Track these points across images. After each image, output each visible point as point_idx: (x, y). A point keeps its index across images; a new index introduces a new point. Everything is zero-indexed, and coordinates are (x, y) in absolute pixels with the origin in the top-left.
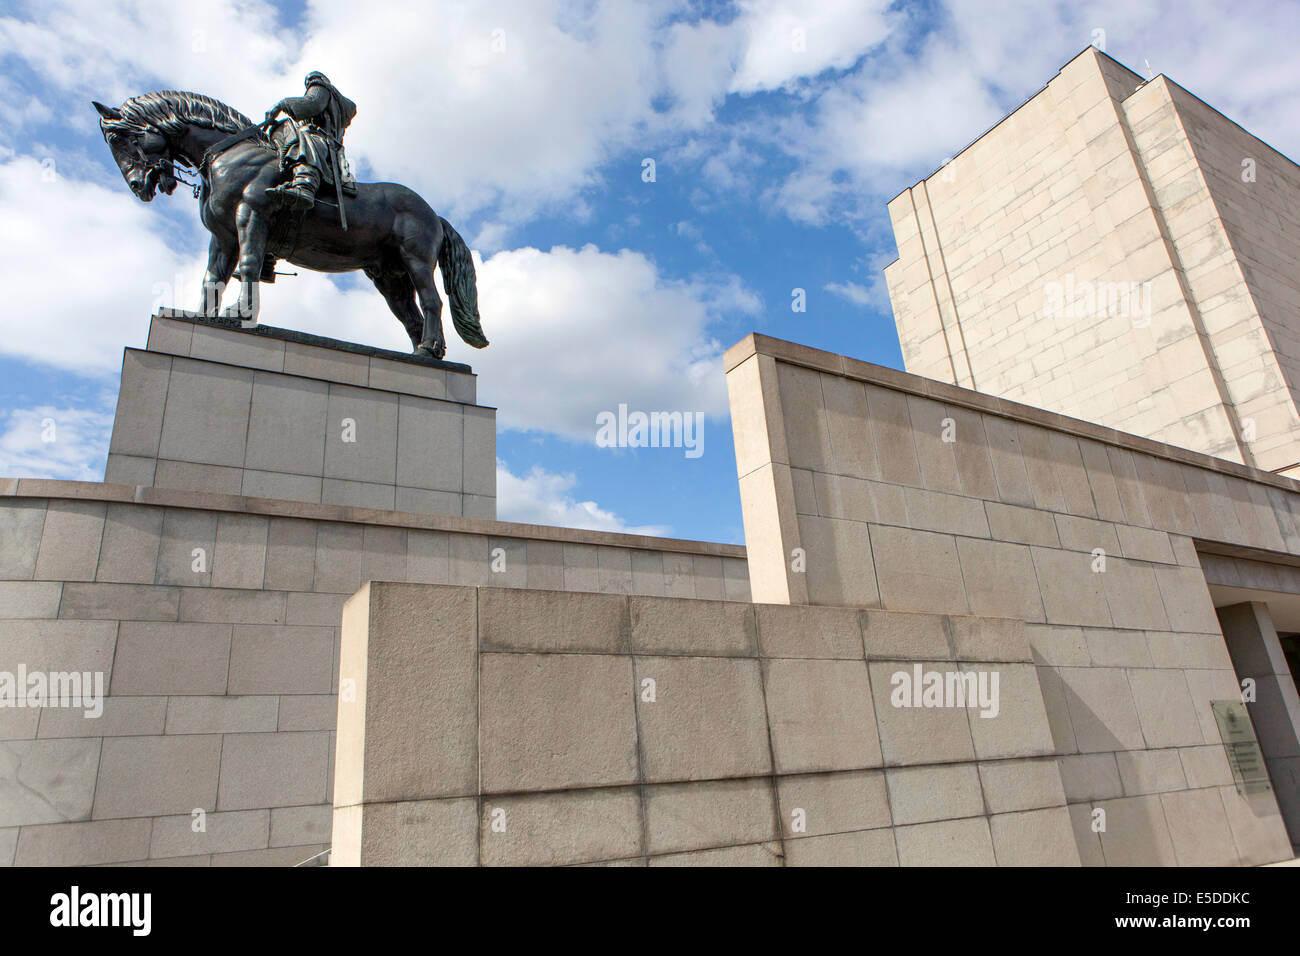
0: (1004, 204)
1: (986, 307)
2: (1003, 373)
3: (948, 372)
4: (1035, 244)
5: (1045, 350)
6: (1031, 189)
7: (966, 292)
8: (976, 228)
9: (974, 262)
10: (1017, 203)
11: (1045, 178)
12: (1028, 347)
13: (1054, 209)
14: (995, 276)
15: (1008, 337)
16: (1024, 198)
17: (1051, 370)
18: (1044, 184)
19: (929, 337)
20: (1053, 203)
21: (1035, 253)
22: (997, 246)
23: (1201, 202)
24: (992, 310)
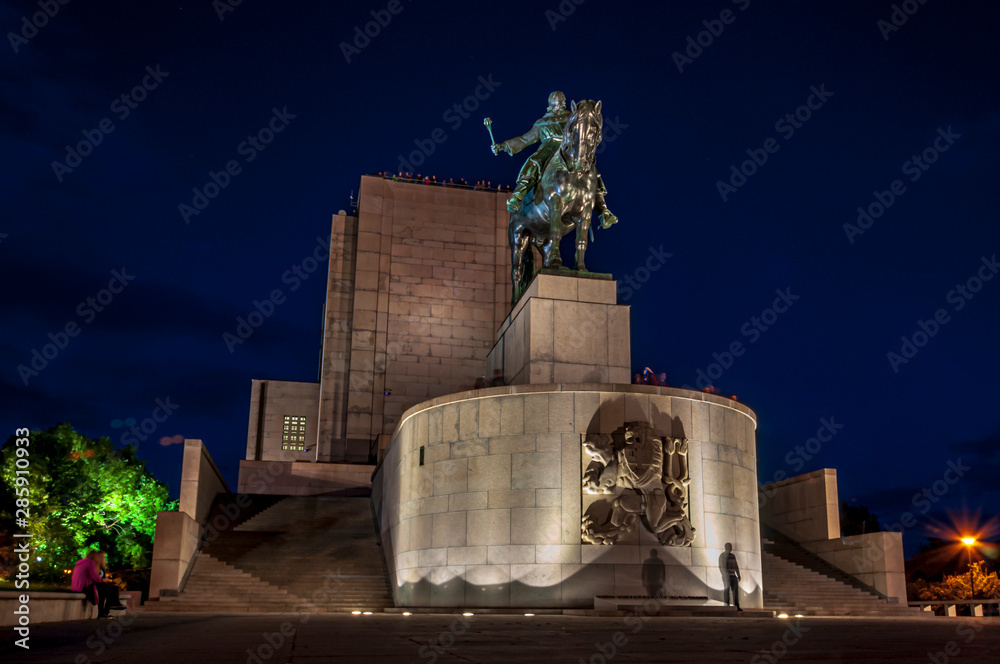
0: (446, 240)
1: (410, 294)
3: (372, 321)
6: (465, 244)
7: (399, 276)
8: (421, 241)
10: (453, 246)
11: (475, 244)
12: (431, 336)
13: (475, 266)
14: (424, 280)
16: (457, 246)
18: (473, 248)
19: (365, 290)
20: (474, 262)
22: (432, 262)
24: (413, 299)
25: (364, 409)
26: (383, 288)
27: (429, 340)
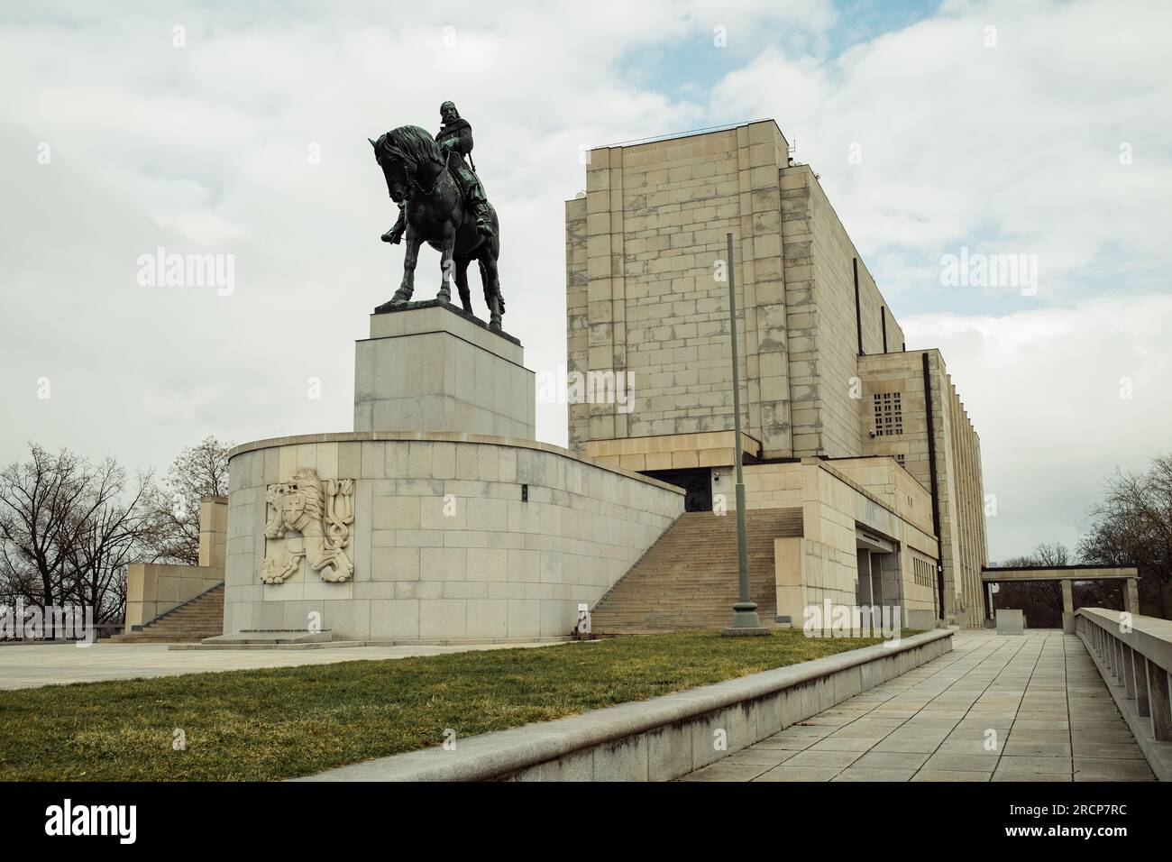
0: (683, 201)
1: (648, 273)
2: (649, 328)
3: (607, 312)
4: (698, 242)
5: (684, 323)
6: (705, 200)
7: (635, 255)
8: (655, 208)
9: (647, 234)
10: (692, 205)
11: (716, 196)
12: (673, 315)
13: (717, 224)
14: (662, 253)
15: (659, 302)
16: (696, 204)
17: (685, 339)
18: (713, 202)
19: (598, 279)
20: (716, 219)
21: (695, 249)
22: (669, 230)
23: (807, 264)
24: (652, 278)
25: (605, 410)
26: (618, 272)
27: (671, 321)
